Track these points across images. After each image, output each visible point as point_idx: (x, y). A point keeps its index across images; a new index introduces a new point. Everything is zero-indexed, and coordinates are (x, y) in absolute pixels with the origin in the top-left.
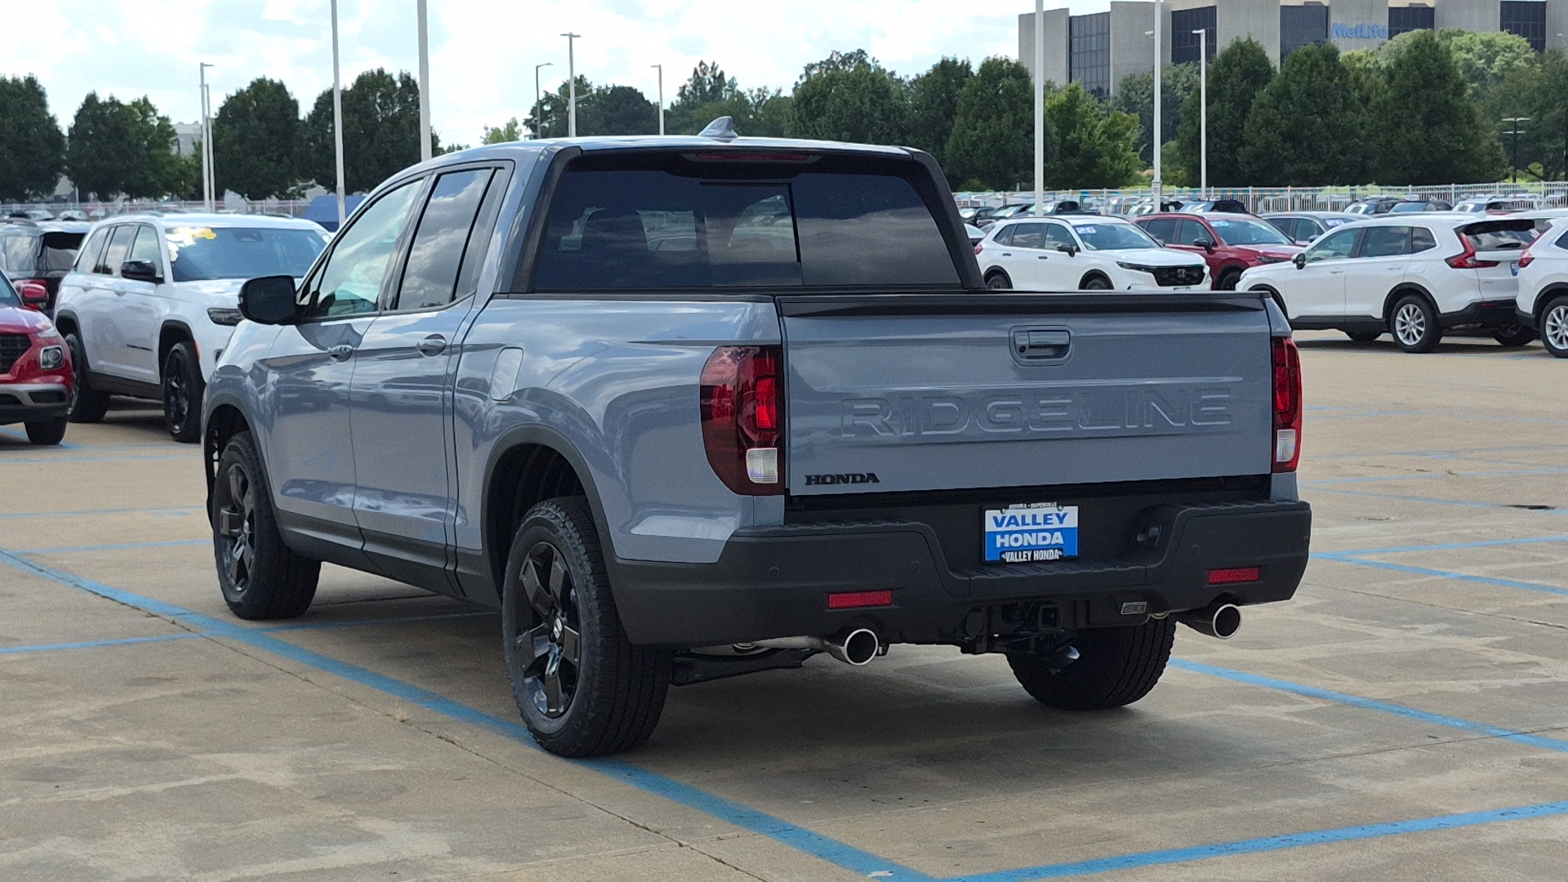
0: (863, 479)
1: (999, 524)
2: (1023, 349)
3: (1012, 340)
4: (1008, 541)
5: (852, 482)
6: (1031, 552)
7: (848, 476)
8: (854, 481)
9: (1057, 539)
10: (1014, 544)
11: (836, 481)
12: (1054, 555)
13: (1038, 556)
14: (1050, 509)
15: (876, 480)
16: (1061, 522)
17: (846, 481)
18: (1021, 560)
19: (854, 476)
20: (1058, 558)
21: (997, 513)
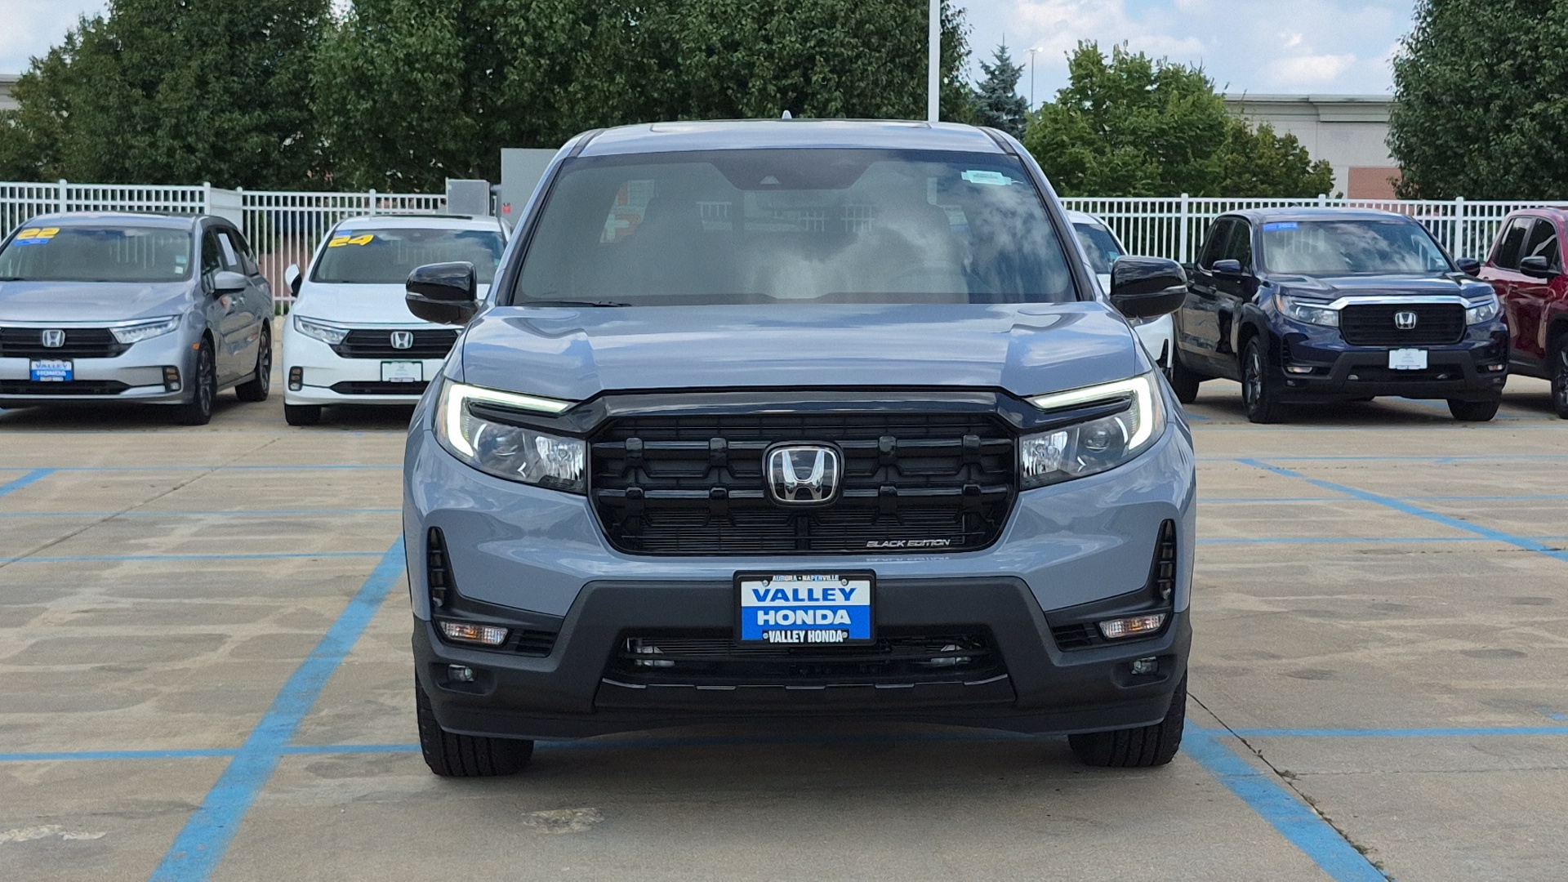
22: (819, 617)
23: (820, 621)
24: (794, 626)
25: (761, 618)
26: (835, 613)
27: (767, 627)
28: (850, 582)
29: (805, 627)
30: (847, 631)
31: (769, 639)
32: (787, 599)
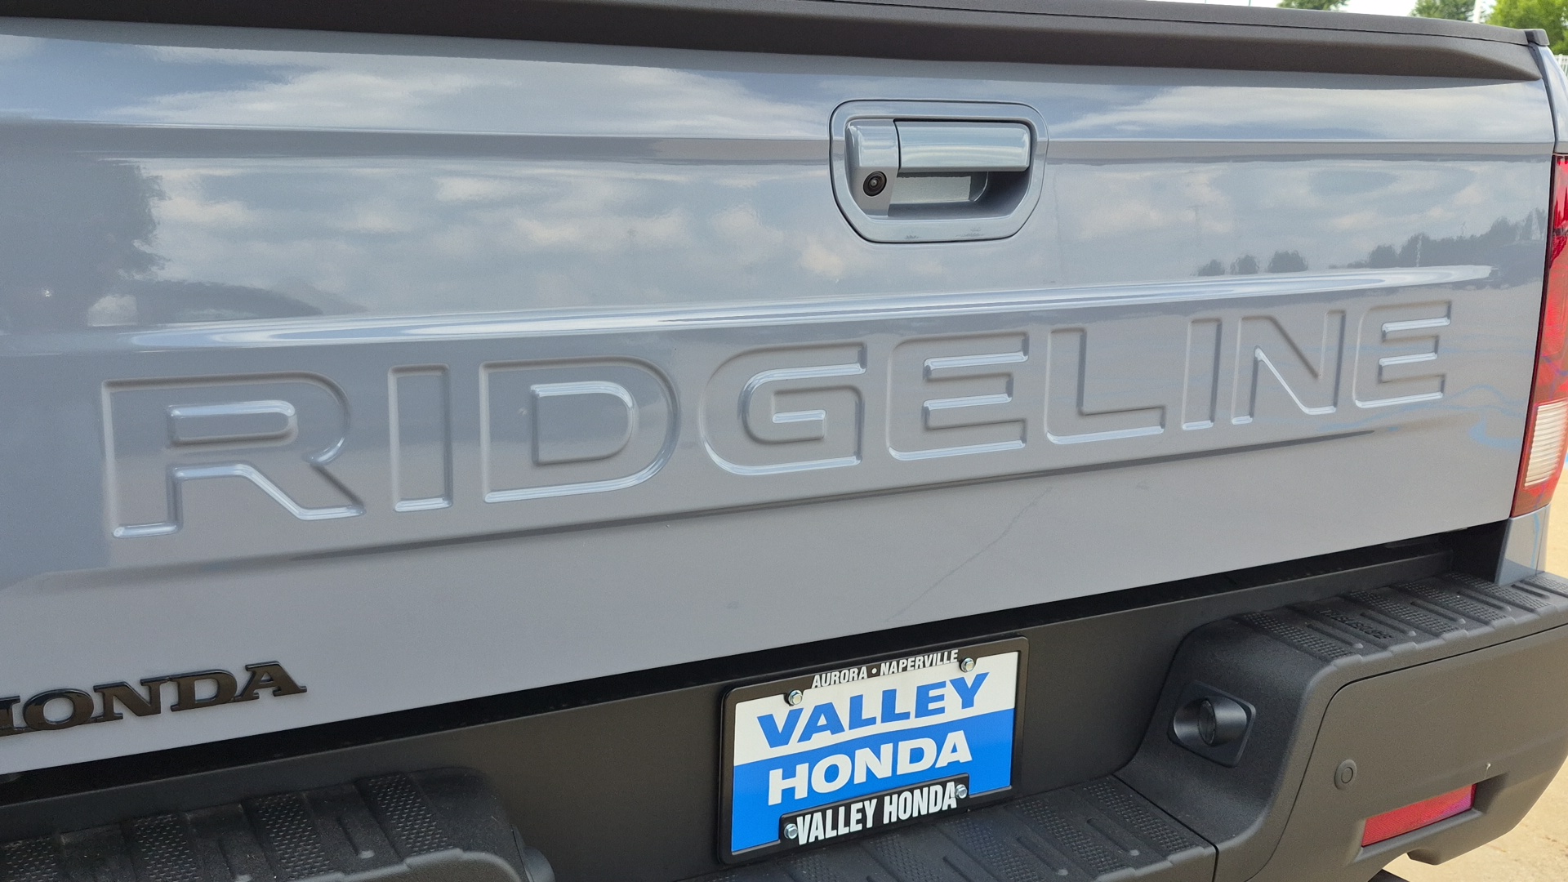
0: (227, 692)
1: (776, 737)
2: (875, 184)
3: (839, 150)
4: (802, 782)
5: (174, 708)
6: (874, 802)
7: (152, 684)
8: (186, 702)
9: (954, 750)
10: (822, 787)
11: (98, 709)
12: (947, 798)
13: (894, 810)
14: (940, 669)
15: (282, 684)
16: (968, 702)
17: (146, 707)
18: (843, 830)
19: (184, 683)
20: (954, 805)
21: (774, 706)
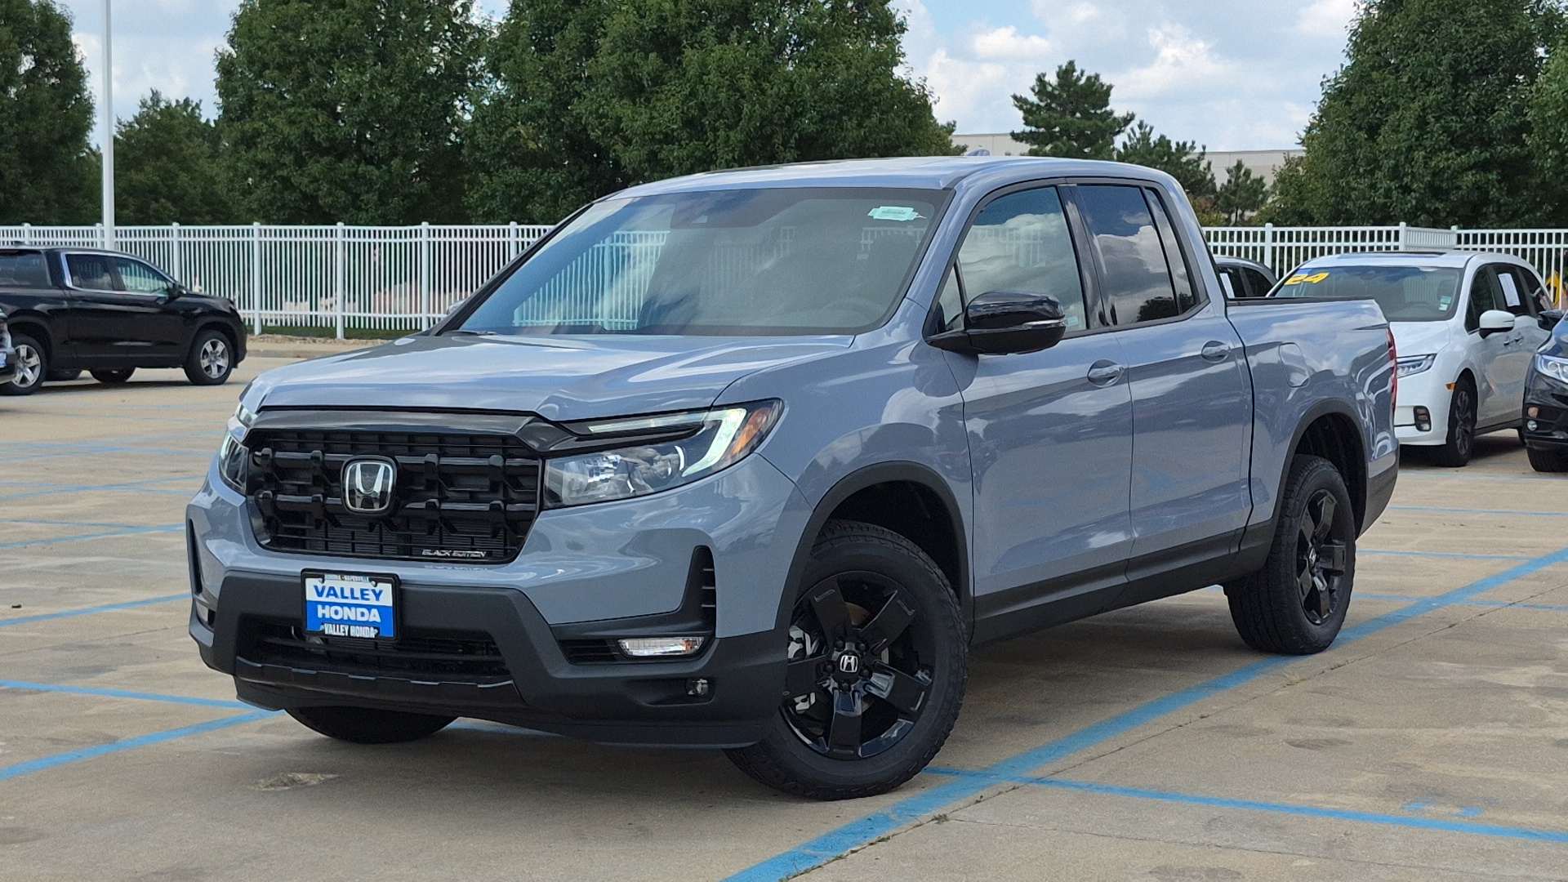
22: (359, 614)
23: (360, 618)
24: (342, 622)
25: (320, 611)
26: (369, 611)
27: (324, 620)
28: (379, 584)
29: (350, 623)
30: (378, 629)
31: (324, 631)
32: (335, 595)
